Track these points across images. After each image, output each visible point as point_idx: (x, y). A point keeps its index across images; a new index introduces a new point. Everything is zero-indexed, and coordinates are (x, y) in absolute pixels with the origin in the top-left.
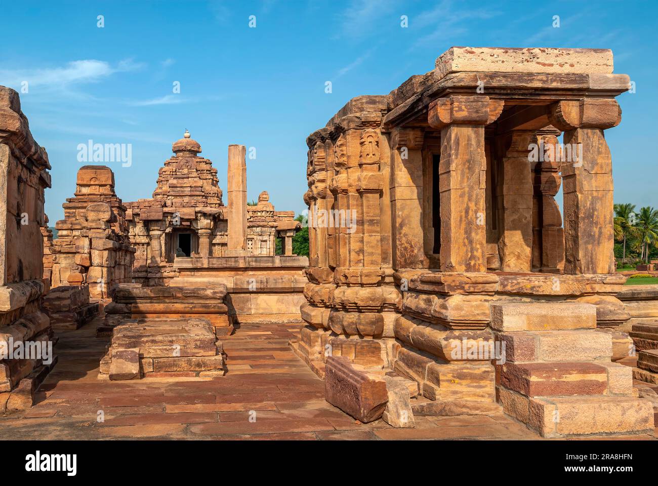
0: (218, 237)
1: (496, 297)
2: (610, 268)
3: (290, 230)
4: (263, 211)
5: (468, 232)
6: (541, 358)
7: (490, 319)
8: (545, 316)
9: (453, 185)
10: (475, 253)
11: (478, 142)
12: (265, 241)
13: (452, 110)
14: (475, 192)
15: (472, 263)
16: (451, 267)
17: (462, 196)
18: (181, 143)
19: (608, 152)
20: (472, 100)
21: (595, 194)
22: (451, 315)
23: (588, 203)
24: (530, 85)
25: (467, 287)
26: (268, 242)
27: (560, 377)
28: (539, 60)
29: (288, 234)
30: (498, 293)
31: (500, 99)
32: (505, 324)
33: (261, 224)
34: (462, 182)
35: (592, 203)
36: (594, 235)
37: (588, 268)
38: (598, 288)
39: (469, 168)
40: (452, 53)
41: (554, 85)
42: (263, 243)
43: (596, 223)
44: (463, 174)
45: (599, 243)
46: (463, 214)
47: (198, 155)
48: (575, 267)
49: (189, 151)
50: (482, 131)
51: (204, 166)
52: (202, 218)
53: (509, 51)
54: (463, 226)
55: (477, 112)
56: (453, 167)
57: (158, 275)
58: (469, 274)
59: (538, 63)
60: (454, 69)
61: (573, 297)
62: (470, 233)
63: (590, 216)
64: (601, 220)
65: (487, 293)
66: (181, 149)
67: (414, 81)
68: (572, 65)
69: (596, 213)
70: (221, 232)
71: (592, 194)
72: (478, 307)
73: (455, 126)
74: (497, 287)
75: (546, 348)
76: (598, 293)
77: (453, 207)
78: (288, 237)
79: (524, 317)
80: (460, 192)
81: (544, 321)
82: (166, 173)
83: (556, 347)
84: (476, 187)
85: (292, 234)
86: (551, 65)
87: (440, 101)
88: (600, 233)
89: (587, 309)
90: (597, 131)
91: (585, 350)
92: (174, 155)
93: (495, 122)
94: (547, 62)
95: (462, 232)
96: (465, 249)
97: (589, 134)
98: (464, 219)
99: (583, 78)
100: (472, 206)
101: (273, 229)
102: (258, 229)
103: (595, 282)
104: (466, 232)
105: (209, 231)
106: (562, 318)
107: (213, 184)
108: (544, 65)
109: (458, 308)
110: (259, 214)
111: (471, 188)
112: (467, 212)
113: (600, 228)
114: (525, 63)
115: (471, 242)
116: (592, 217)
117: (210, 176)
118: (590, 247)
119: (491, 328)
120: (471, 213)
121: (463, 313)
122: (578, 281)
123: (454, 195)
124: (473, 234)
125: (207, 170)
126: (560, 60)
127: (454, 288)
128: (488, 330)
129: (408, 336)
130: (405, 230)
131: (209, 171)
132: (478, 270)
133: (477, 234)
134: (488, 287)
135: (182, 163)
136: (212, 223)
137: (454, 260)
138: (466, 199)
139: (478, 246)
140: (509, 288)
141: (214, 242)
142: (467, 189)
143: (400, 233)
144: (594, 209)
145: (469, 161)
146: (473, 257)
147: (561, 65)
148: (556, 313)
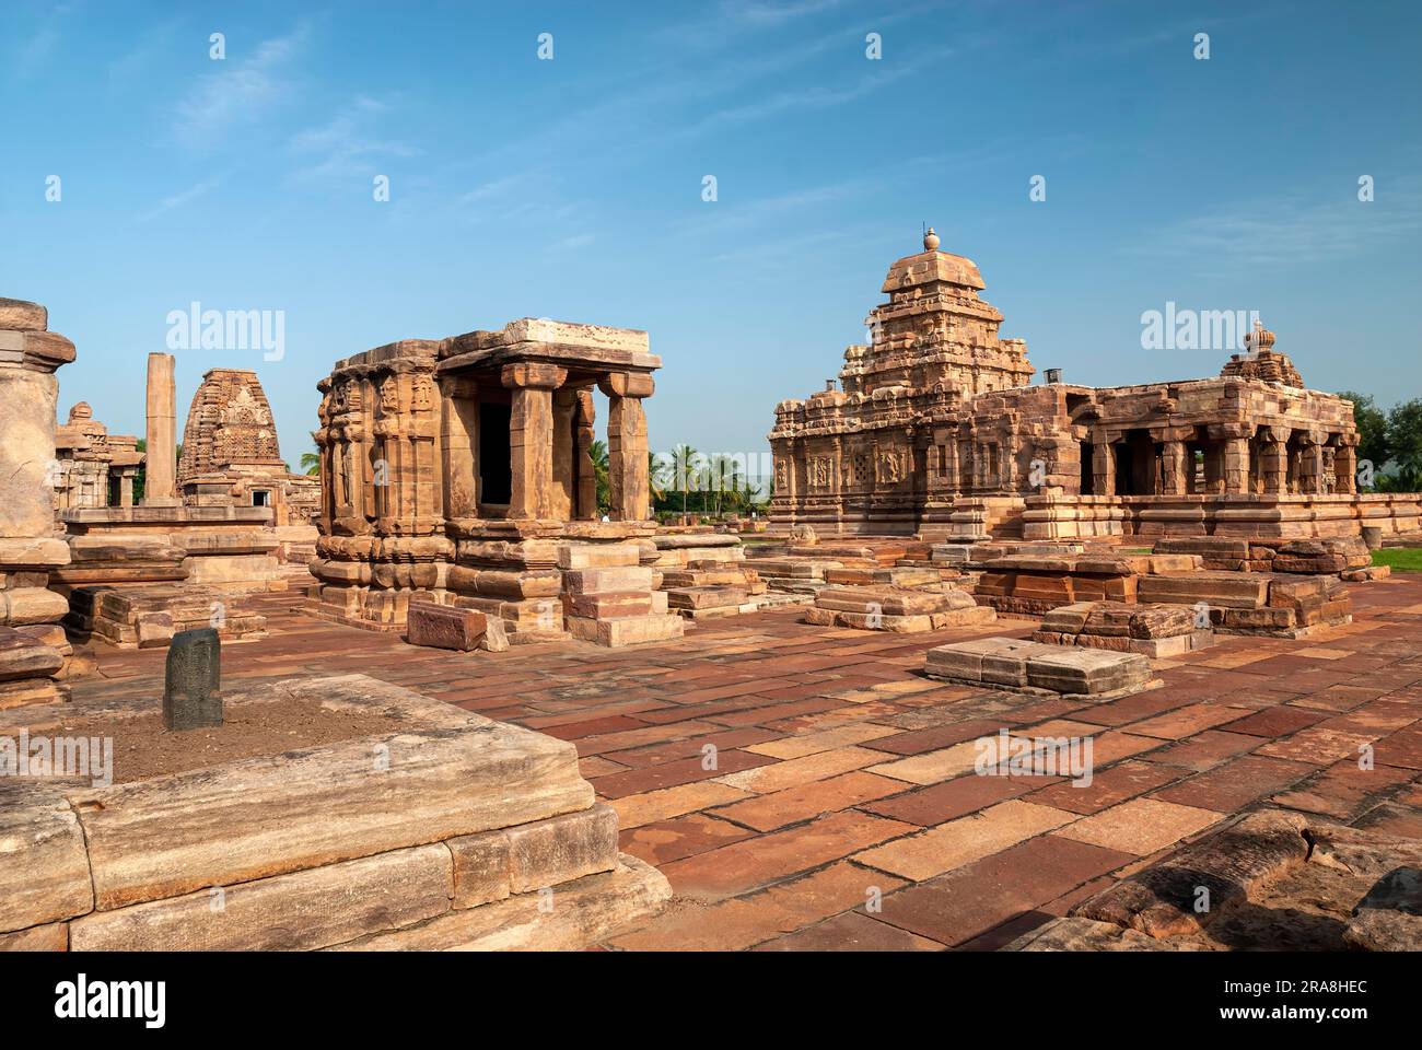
1: (561, 541)
2: (645, 515)
5: (538, 484)
6: (603, 589)
7: (557, 560)
8: (601, 557)
9: (527, 441)
10: (544, 502)
11: (547, 404)
13: (526, 375)
14: (544, 448)
15: (542, 511)
16: (524, 515)
17: (534, 451)
20: (544, 368)
21: (634, 452)
22: (527, 556)
23: (631, 460)
24: (589, 359)
25: (538, 532)
27: (619, 602)
28: (595, 336)
29: (126, 474)
30: (563, 537)
31: (564, 369)
32: (573, 564)
34: (534, 439)
35: (633, 461)
36: (635, 488)
37: (630, 516)
38: (639, 532)
39: (540, 427)
40: (527, 323)
41: (606, 359)
43: (636, 478)
44: (534, 432)
45: (638, 494)
46: (534, 468)
48: (620, 515)
50: (550, 395)
53: (571, 326)
54: (534, 478)
55: (547, 378)
56: (526, 425)
58: (540, 521)
59: (594, 339)
60: (528, 338)
61: (619, 540)
63: (632, 472)
64: (640, 475)
65: (554, 537)
68: (619, 343)
71: (632, 453)
72: (547, 549)
73: (529, 389)
74: (562, 532)
75: (605, 581)
76: (638, 537)
77: (526, 461)
78: (125, 477)
79: (587, 557)
80: (532, 448)
81: (602, 559)
83: (613, 579)
84: (545, 444)
86: (604, 341)
87: (515, 365)
88: (639, 485)
89: (631, 549)
90: (637, 400)
91: (633, 581)
93: (560, 387)
94: (600, 339)
95: (534, 483)
96: (536, 498)
97: (631, 402)
98: (535, 472)
99: (628, 355)
100: (541, 460)
103: (636, 527)
104: (537, 484)
106: (615, 556)
108: (599, 341)
109: (532, 551)
111: (541, 444)
112: (537, 466)
113: (639, 482)
114: (585, 338)
115: (540, 493)
118: (631, 497)
119: (559, 568)
120: (540, 467)
121: (537, 555)
122: (623, 526)
123: (527, 451)
126: (611, 337)
127: (527, 533)
128: (555, 569)
129: (472, 583)
132: (546, 518)
134: (556, 532)
137: (526, 507)
138: (537, 454)
140: (571, 533)
142: (538, 446)
143: (454, 482)
144: (634, 466)
145: (539, 421)
146: (542, 506)
147: (612, 342)
148: (610, 553)
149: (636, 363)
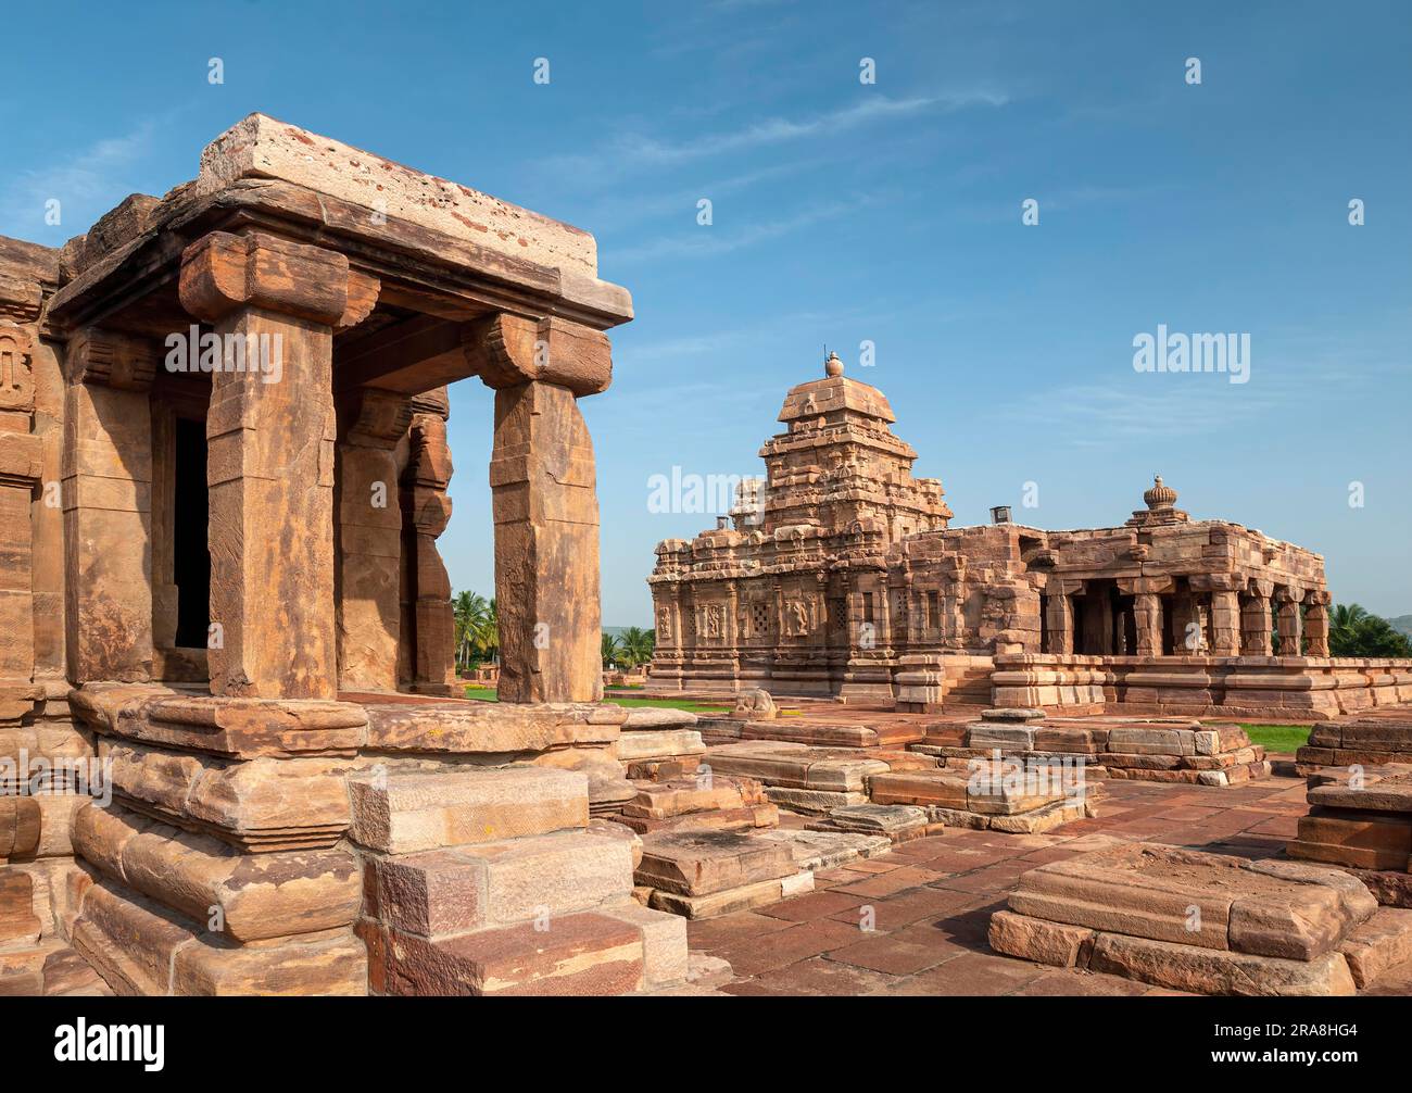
1: (361, 761)
2: (595, 689)
5: (288, 594)
6: (493, 917)
7: (348, 820)
8: (485, 807)
9: (249, 465)
10: (307, 649)
11: (317, 367)
13: (250, 270)
14: (307, 493)
15: (301, 675)
16: (242, 685)
17: (273, 497)
19: (588, 444)
20: (305, 254)
21: (567, 528)
22: (246, 815)
23: (555, 547)
24: (442, 255)
25: (287, 737)
27: (550, 969)
28: (458, 210)
30: (366, 751)
31: (372, 274)
32: (395, 835)
34: (272, 462)
35: (561, 549)
36: (566, 618)
37: (556, 690)
38: (578, 733)
39: (292, 429)
40: (255, 128)
41: (493, 269)
43: (570, 593)
44: (276, 442)
45: (575, 636)
46: (276, 545)
48: (528, 687)
50: (326, 341)
53: (393, 167)
54: (276, 577)
55: (318, 287)
56: (250, 418)
58: (293, 704)
59: (456, 216)
60: (259, 165)
61: (529, 754)
62: (295, 596)
63: (558, 576)
64: (578, 587)
65: (340, 752)
67: (136, 205)
68: (523, 243)
69: (568, 570)
71: (561, 529)
72: (318, 790)
73: (258, 312)
74: (365, 737)
75: (501, 891)
76: (577, 745)
77: (248, 525)
79: (439, 814)
80: (268, 486)
81: (485, 818)
83: (523, 886)
84: (310, 480)
86: (484, 229)
87: (218, 239)
88: (578, 614)
89: (565, 785)
90: (570, 394)
91: (581, 883)
93: (359, 326)
94: (474, 220)
95: (275, 592)
96: (281, 638)
97: (556, 398)
98: (277, 558)
99: (551, 274)
100: (300, 525)
103: (572, 721)
104: (283, 594)
106: (522, 807)
108: (469, 223)
109: (266, 796)
111: (297, 481)
112: (286, 541)
113: (577, 603)
114: (429, 206)
115: (296, 620)
116: (562, 579)
118: (558, 642)
119: (353, 841)
120: (295, 545)
121: (280, 809)
122: (539, 717)
123: (251, 494)
124: (302, 600)
126: (501, 223)
127: (252, 742)
128: (344, 846)
129: (115, 862)
130: (102, 584)
132: (316, 694)
133: (312, 600)
134: (344, 738)
137: (250, 664)
138: (284, 507)
139: (315, 632)
140: (392, 739)
142: (286, 483)
143: (89, 593)
144: (566, 562)
145: (292, 411)
146: (301, 660)
147: (503, 236)
148: (509, 798)
149: (568, 293)
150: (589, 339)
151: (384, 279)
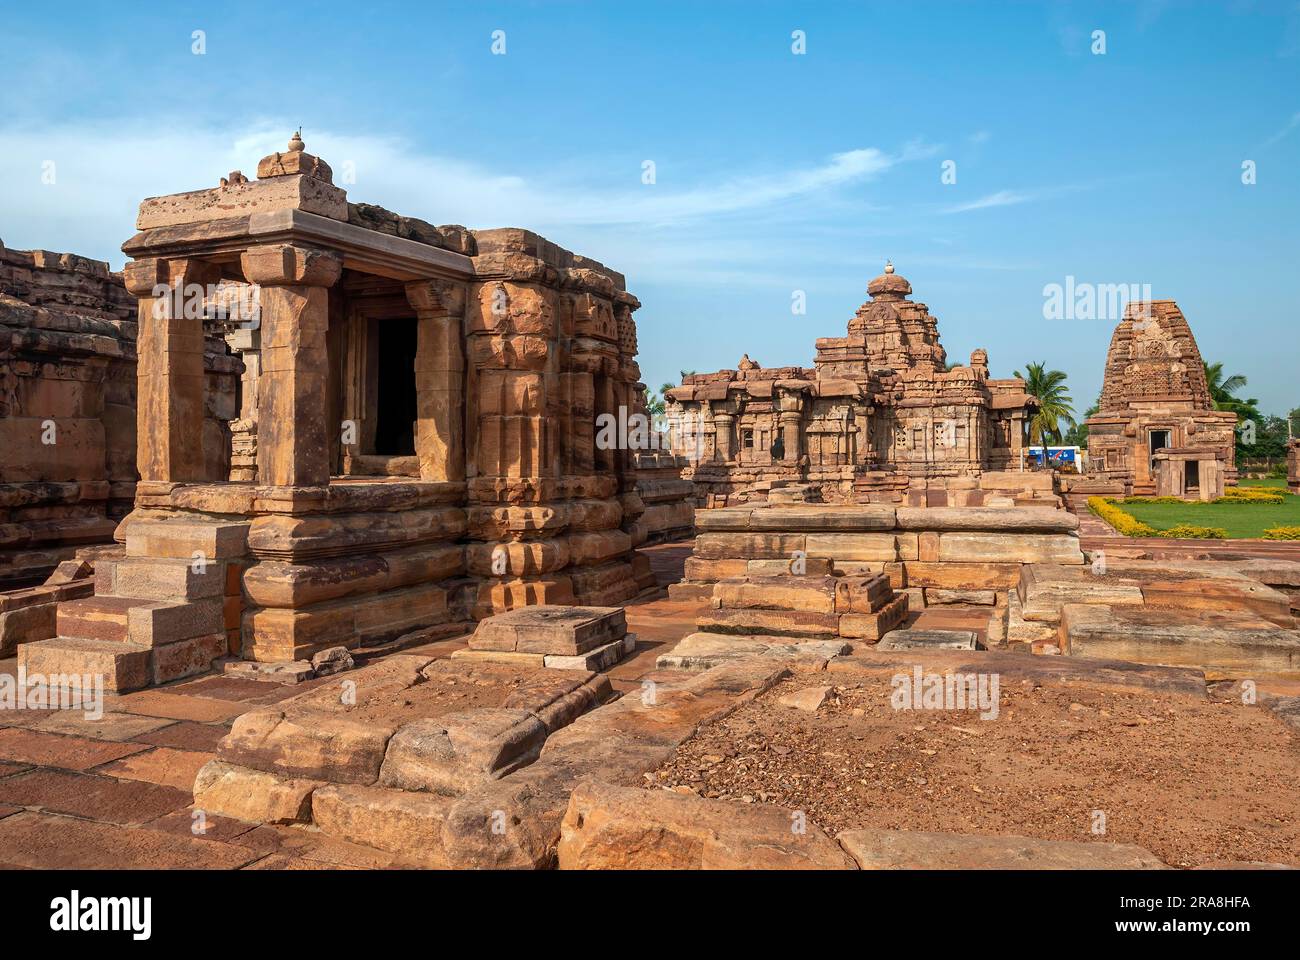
0: (816, 423)
2: (289, 478)
3: (1017, 409)
4: (958, 381)
8: (164, 539)
10: (159, 457)
12: (963, 427)
14: (159, 379)
15: (156, 468)
17: (147, 384)
18: (878, 281)
20: (140, 265)
21: (275, 376)
23: (267, 388)
26: (967, 428)
28: (220, 203)
29: (1014, 416)
31: (183, 258)
32: (127, 546)
33: (955, 400)
34: (148, 367)
35: (271, 389)
36: (273, 433)
37: (266, 478)
38: (267, 505)
39: (154, 349)
41: (212, 235)
42: (959, 430)
43: (275, 416)
44: (148, 358)
45: (278, 444)
46: (148, 407)
47: (907, 297)
49: (891, 292)
51: (911, 314)
52: (786, 395)
54: (148, 422)
55: (144, 279)
56: (139, 348)
57: (724, 479)
59: (219, 206)
62: (153, 432)
64: (281, 412)
66: (878, 290)
68: (254, 204)
69: (275, 402)
70: (819, 414)
71: (271, 376)
73: (141, 297)
75: (121, 579)
78: (1014, 419)
79: (145, 539)
80: (145, 379)
82: (855, 327)
83: (131, 578)
85: (1020, 415)
86: (232, 207)
88: (279, 429)
91: (160, 585)
92: (871, 299)
94: (228, 204)
95: (147, 429)
96: (149, 451)
97: (271, 294)
98: (148, 413)
99: (244, 222)
100: (156, 396)
101: (974, 408)
102: (950, 408)
104: (150, 430)
105: (797, 414)
106: (181, 542)
107: (926, 341)
108: (225, 208)
110: (953, 385)
111: (155, 373)
113: (280, 422)
114: (207, 208)
115: (154, 442)
116: (271, 408)
117: (920, 329)
118: (268, 448)
120: (154, 406)
123: (140, 384)
124: (156, 432)
125: (916, 320)
126: (243, 199)
131: (919, 321)
133: (160, 432)
135: (874, 312)
136: (801, 402)
138: (151, 388)
139: (161, 448)
141: (808, 430)
142: (152, 376)
144: (273, 397)
146: (156, 462)
147: (243, 205)
149: (253, 230)
150: (267, 254)
151: (190, 258)
